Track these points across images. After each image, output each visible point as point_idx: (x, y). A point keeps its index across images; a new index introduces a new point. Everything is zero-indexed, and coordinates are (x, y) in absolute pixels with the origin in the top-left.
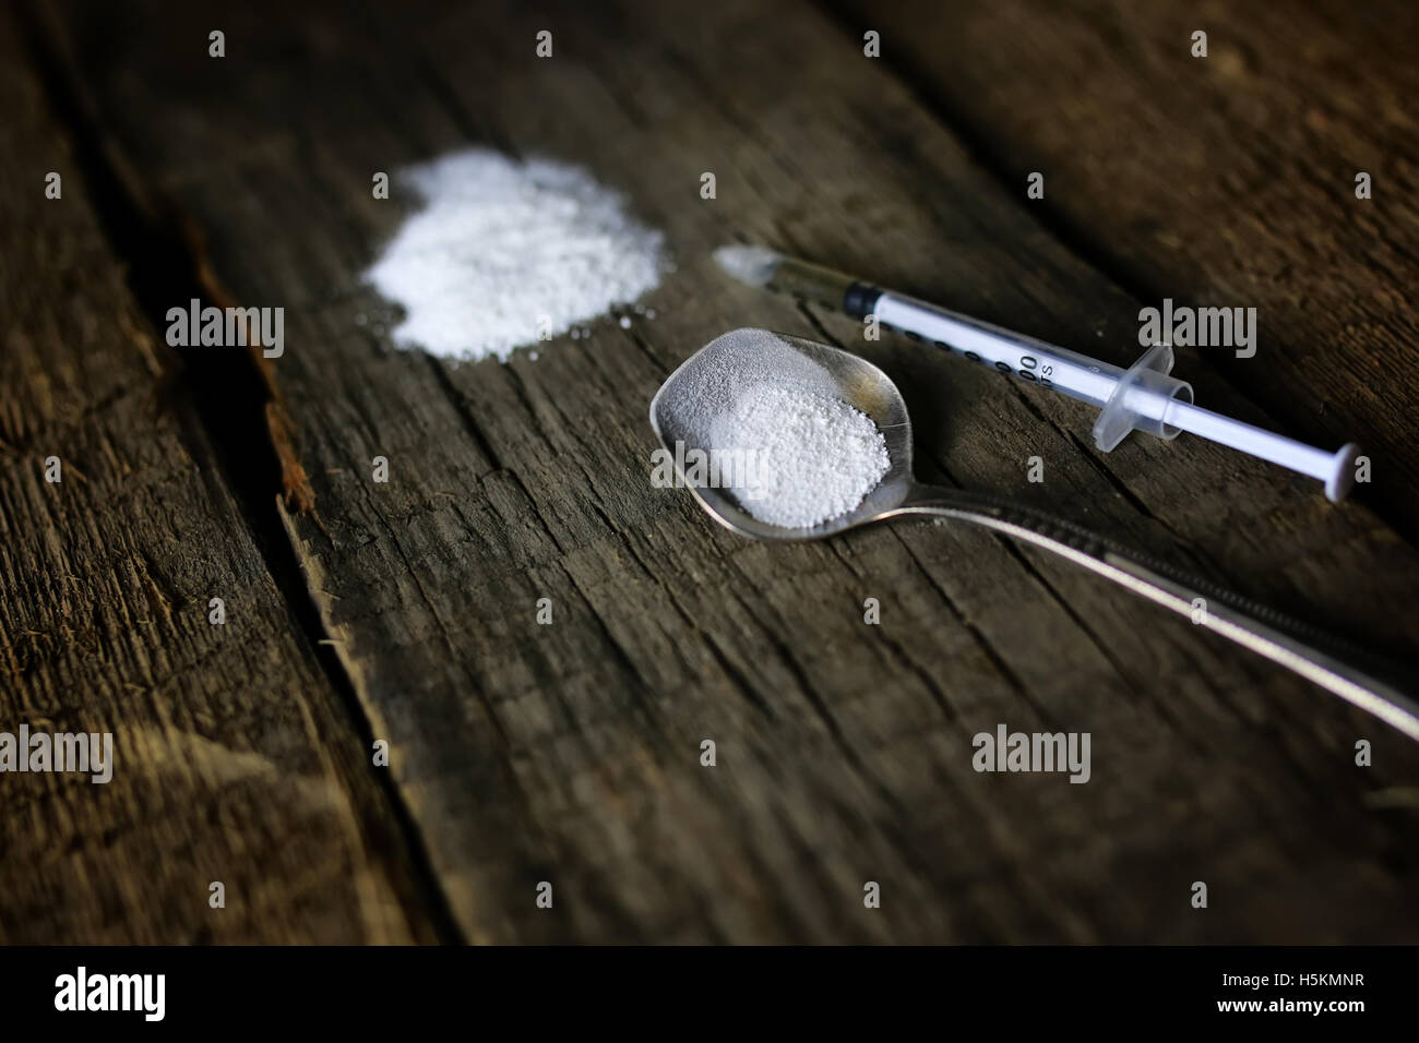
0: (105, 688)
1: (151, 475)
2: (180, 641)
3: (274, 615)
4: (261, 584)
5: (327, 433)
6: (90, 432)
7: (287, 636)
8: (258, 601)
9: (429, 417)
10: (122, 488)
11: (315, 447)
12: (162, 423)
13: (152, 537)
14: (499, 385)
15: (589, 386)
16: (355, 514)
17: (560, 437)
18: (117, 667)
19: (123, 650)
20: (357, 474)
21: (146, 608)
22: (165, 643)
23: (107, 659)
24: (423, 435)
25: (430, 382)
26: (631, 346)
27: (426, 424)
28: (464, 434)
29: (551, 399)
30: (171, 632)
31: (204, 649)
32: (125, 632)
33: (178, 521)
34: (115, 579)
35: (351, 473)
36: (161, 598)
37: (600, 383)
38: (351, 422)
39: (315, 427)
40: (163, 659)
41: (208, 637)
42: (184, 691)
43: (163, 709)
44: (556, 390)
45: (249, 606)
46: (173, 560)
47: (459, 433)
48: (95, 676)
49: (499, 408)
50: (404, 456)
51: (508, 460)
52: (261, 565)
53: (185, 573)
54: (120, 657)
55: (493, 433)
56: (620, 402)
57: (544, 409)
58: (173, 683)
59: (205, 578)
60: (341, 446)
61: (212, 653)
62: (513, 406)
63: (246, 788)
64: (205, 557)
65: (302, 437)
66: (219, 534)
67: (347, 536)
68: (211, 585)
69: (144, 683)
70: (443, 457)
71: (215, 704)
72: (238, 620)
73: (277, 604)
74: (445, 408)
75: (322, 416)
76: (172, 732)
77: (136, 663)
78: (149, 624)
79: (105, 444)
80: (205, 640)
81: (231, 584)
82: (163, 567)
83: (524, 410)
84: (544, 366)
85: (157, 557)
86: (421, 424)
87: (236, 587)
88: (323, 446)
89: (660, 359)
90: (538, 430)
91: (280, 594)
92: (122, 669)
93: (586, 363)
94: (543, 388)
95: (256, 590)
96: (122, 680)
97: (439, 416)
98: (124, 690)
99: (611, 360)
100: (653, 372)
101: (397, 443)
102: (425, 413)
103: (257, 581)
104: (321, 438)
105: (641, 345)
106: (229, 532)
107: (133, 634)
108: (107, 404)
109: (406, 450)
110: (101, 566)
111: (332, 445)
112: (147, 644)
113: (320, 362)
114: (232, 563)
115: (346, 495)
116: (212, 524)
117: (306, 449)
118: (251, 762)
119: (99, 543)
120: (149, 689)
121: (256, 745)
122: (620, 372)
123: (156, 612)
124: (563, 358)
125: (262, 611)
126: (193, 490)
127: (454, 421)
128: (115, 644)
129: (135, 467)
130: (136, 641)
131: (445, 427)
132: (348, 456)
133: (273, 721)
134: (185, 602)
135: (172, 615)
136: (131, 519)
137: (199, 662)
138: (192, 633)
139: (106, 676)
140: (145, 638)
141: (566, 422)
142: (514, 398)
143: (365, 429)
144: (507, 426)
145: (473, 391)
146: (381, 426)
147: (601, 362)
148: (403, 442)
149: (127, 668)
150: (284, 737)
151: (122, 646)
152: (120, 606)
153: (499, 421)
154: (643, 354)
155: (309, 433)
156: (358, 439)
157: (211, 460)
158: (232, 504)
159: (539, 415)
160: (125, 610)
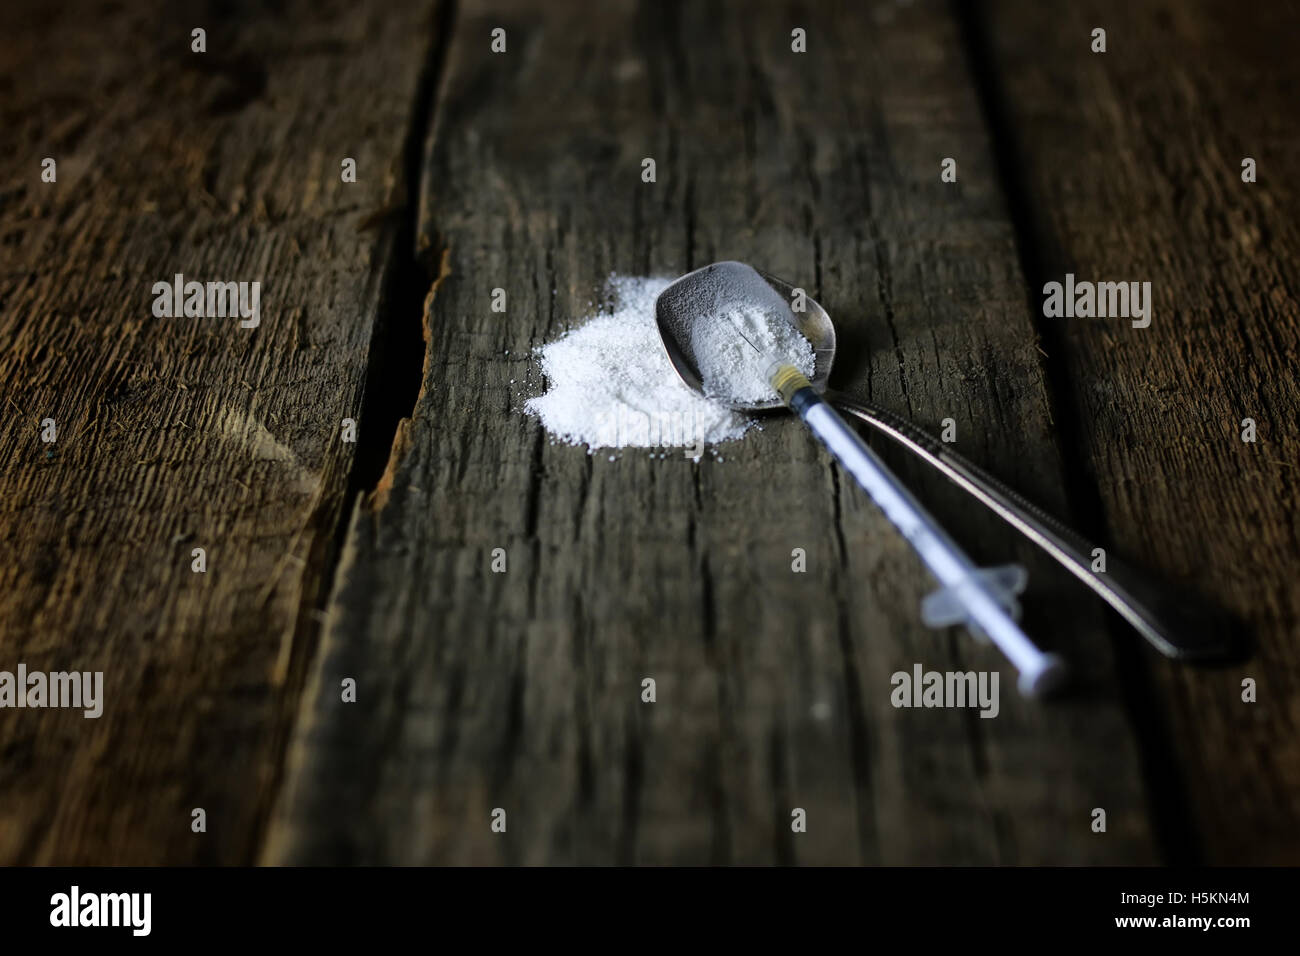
0: (231, 381)
1: (340, 264)
2: (291, 369)
3: (354, 372)
4: (360, 352)
5: (429, 456)
6: (321, 226)
7: (353, 387)
8: (351, 360)
9: (508, 476)
10: (317, 265)
11: (413, 465)
12: (368, 235)
13: (316, 301)
14: (574, 471)
15: (637, 498)
16: (406, 528)
17: (589, 530)
18: (245, 370)
19: (255, 362)
20: (429, 498)
21: (284, 342)
22: (281, 366)
23: (242, 364)
24: (496, 487)
25: (528, 448)
26: (689, 478)
27: (503, 480)
28: (524, 499)
29: (602, 498)
30: (289, 361)
31: (301, 377)
32: (263, 352)
33: (338, 298)
34: (277, 319)
35: (425, 495)
36: (295, 338)
37: (646, 499)
38: (452, 458)
39: (423, 450)
40: (274, 375)
41: (308, 372)
42: (273, 398)
43: (254, 404)
44: (611, 491)
45: (343, 361)
46: (318, 320)
47: (521, 496)
48: (230, 371)
49: (563, 487)
50: (471, 497)
51: (542, 531)
52: (368, 339)
53: (320, 329)
54: (251, 365)
55: (545, 505)
56: (650, 519)
57: (593, 502)
58: (270, 391)
59: (330, 335)
60: (432, 472)
61: (304, 381)
62: (572, 491)
63: (272, 466)
64: (338, 324)
65: (409, 455)
66: (356, 313)
67: (389, 542)
68: (330, 341)
69: (254, 386)
70: (498, 510)
71: (286, 411)
72: (332, 368)
73: (360, 366)
74: (524, 473)
75: (434, 445)
76: (251, 418)
77: (258, 372)
78: (279, 351)
79: (325, 238)
80: (306, 372)
81: (342, 345)
82: (310, 322)
83: (577, 497)
84: (615, 469)
85: (310, 314)
86: (499, 478)
87: (345, 348)
88: (419, 467)
89: (702, 498)
90: (578, 519)
91: (366, 360)
92: (247, 373)
93: (647, 479)
94: (603, 486)
95: (354, 354)
96: (243, 379)
97: (516, 477)
98: (241, 384)
99: (667, 485)
100: (690, 506)
101: (473, 486)
102: (508, 472)
103: (359, 348)
104: (422, 461)
105: (696, 480)
106: (363, 314)
107: (267, 354)
108: (341, 213)
109: (475, 494)
110: (274, 309)
111: (426, 469)
112: (270, 363)
113: (461, 402)
114: (351, 332)
115: (411, 511)
116: (356, 306)
117: (406, 465)
118: (284, 451)
119: (283, 295)
120: (255, 389)
121: (292, 443)
122: (667, 496)
123: (288, 347)
124: (633, 467)
125: (349, 367)
126: (358, 283)
127: (523, 485)
128: (253, 357)
129: (334, 256)
130: (266, 359)
131: (514, 487)
132: (432, 481)
133: (312, 433)
134: (309, 346)
135: (296, 352)
136: (311, 286)
137: (293, 383)
138: (300, 365)
139: (235, 373)
140: (272, 358)
141: (601, 518)
142: (577, 485)
143: (457, 466)
144: (557, 506)
145: (552, 468)
146: (471, 468)
147: (658, 483)
148: (477, 487)
149: (250, 374)
150: (312, 444)
151: (256, 359)
152: (270, 335)
153: (555, 499)
154: (693, 489)
155: (416, 452)
156: (447, 472)
157: (382, 268)
158: (376, 297)
159: (587, 506)
160: (271, 339)
